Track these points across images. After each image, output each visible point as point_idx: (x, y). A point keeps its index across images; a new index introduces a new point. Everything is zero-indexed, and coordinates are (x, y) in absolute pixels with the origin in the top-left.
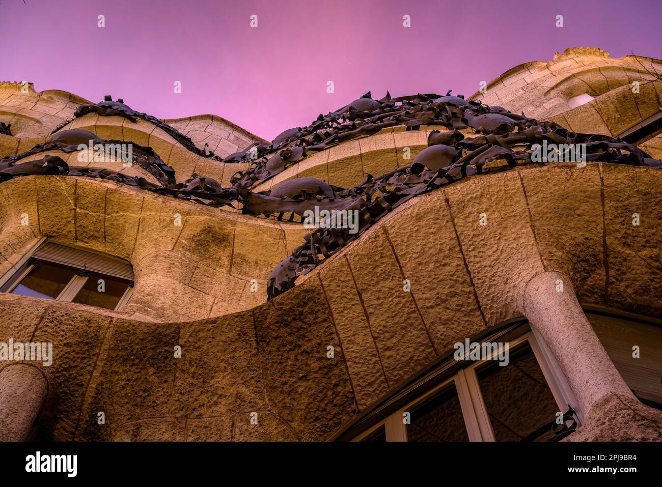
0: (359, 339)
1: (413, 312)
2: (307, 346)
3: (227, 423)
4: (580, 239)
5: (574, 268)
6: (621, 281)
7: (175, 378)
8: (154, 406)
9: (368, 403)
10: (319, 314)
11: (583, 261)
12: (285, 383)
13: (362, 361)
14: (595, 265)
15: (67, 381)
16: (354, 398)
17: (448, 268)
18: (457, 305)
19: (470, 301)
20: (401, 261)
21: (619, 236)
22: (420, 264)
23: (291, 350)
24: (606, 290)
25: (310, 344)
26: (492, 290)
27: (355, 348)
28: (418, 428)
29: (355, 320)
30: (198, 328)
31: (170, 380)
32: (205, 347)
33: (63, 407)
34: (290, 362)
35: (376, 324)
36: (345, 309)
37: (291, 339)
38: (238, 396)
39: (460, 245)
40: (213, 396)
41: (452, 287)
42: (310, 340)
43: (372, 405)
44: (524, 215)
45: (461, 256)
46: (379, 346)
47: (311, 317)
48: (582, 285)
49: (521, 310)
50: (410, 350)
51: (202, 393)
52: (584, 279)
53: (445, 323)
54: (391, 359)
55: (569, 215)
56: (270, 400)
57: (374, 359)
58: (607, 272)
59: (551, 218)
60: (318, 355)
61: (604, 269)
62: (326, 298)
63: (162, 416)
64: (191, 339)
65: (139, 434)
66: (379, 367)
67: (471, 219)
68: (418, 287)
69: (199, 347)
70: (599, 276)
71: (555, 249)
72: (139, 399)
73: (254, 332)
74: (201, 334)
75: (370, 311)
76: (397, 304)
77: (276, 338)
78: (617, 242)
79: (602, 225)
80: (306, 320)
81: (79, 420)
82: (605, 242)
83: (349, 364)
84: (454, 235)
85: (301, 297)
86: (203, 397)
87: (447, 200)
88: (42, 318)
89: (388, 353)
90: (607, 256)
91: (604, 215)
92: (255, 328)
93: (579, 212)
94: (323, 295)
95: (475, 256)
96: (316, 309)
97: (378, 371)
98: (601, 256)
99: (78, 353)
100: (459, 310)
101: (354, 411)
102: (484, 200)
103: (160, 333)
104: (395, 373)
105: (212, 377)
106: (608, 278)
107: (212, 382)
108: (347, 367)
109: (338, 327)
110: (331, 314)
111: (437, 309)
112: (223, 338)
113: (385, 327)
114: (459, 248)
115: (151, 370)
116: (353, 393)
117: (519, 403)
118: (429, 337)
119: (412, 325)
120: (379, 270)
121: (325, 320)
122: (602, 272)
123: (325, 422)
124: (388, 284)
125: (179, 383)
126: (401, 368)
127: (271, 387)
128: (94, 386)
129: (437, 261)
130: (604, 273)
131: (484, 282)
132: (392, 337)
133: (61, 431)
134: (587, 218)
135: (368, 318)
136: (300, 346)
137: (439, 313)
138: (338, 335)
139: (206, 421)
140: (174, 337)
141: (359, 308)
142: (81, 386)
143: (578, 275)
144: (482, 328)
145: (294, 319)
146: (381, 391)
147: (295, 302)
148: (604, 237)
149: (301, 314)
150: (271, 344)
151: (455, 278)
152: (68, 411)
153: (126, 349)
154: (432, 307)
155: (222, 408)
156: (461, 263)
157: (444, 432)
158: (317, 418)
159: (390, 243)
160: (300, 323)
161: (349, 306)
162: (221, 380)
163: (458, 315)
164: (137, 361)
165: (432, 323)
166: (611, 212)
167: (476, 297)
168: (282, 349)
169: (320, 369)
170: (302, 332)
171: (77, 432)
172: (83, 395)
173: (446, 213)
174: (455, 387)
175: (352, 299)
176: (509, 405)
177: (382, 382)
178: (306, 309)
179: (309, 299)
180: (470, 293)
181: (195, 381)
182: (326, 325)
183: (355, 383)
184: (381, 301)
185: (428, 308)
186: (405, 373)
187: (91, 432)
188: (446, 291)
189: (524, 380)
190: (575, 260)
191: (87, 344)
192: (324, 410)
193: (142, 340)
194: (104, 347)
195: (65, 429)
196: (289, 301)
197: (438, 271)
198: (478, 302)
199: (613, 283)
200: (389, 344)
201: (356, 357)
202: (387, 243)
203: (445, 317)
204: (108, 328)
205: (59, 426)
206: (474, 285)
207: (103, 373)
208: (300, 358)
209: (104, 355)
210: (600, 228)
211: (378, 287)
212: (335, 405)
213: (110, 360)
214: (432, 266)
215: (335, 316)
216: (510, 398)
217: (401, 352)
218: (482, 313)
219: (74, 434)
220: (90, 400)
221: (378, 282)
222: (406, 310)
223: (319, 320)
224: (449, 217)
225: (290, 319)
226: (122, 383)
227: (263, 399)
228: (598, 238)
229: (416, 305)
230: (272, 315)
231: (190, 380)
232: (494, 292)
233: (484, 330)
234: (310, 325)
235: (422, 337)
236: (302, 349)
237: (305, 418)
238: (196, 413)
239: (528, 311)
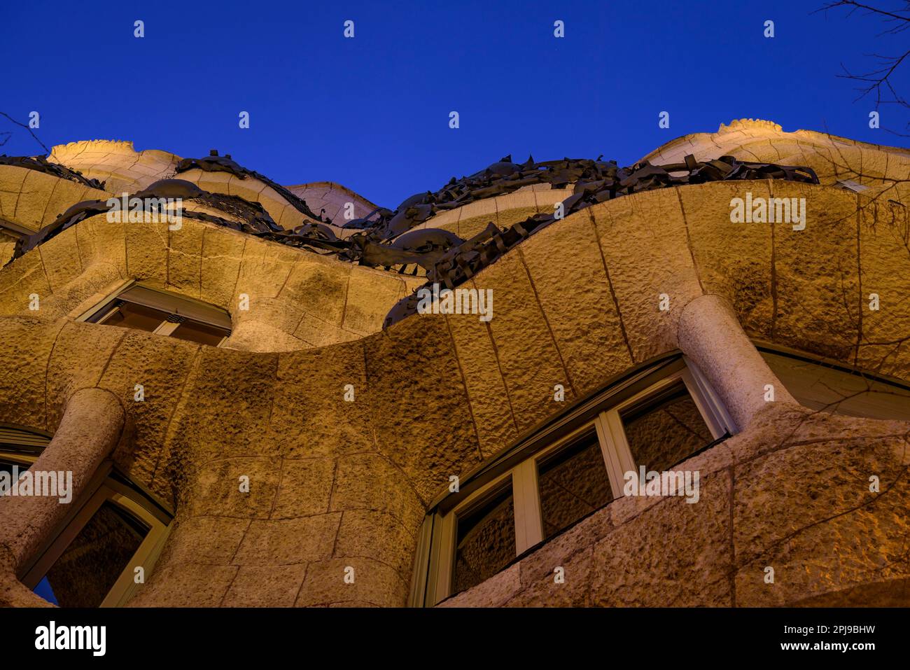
0: (485, 376)
1: (550, 345)
2: (424, 383)
3: (329, 465)
4: (745, 264)
5: (737, 296)
6: (791, 313)
7: (271, 414)
8: (246, 444)
9: (493, 450)
10: (440, 347)
11: (747, 288)
12: (398, 424)
13: (488, 401)
14: (761, 294)
15: (147, 412)
16: (477, 444)
17: (591, 295)
18: (601, 338)
19: (615, 333)
20: (538, 287)
21: (790, 261)
22: (559, 290)
23: (406, 386)
24: (773, 323)
25: (428, 380)
26: (641, 320)
27: (481, 385)
28: (550, 482)
29: (481, 354)
30: (299, 359)
31: (265, 416)
32: (307, 381)
33: (141, 443)
34: (404, 400)
35: (505, 359)
36: (470, 340)
37: (406, 374)
38: (344, 436)
39: (606, 269)
40: (315, 435)
41: (595, 316)
42: (429, 376)
43: (498, 452)
44: (682, 235)
45: (606, 281)
46: (509, 384)
47: (431, 349)
48: (746, 316)
49: (674, 341)
50: (544, 389)
51: (301, 432)
52: (748, 310)
53: (586, 359)
54: (522, 400)
55: (733, 236)
56: (380, 441)
57: (502, 399)
58: (775, 303)
59: (712, 239)
60: (437, 394)
61: (771, 298)
62: (448, 327)
63: (255, 455)
64: (291, 372)
65: (227, 473)
66: (507, 408)
67: (619, 239)
68: (556, 317)
69: (299, 381)
70: (765, 308)
71: (715, 273)
72: (229, 436)
73: (364, 365)
74: (303, 366)
75: (499, 343)
76: (531, 336)
77: (390, 372)
78: (787, 268)
79: (770, 249)
80: (425, 353)
81: (160, 458)
82: (773, 268)
83: (472, 404)
84: (599, 257)
85: (419, 326)
86: (302, 436)
87: (593, 218)
88: (121, 341)
89: (518, 393)
90: (775, 284)
91: (773, 237)
92: (366, 360)
93: (744, 233)
94: (445, 325)
95: (624, 281)
96: (437, 340)
97: (507, 413)
98: (769, 284)
99: (160, 382)
100: (602, 344)
101: (477, 458)
102: (635, 217)
103: (255, 364)
104: (526, 416)
105: (314, 415)
106: (776, 310)
107: (314, 420)
108: (470, 408)
109: (462, 362)
110: (454, 346)
111: (577, 342)
112: (328, 371)
113: (516, 362)
114: (604, 272)
115: (244, 405)
116: (476, 437)
117: (669, 457)
118: (567, 374)
119: (547, 360)
120: (510, 297)
121: (446, 354)
122: (769, 302)
123: (442, 469)
124: (521, 312)
125: (275, 419)
126: (533, 411)
127: (382, 427)
128: (177, 420)
129: (579, 287)
130: (771, 304)
131: (633, 310)
132: (524, 373)
133: (140, 470)
134: (754, 240)
135: (496, 351)
136: (416, 383)
137: (579, 347)
138: (461, 370)
139: (305, 462)
140: (271, 369)
141: (486, 340)
142: (163, 419)
143: (742, 304)
144: (629, 366)
145: (411, 351)
146: (509, 437)
147: (412, 331)
148: (773, 262)
149: (419, 345)
150: (383, 379)
151: (599, 306)
152: (147, 448)
153: (216, 380)
154: (571, 340)
155: (324, 449)
156: (608, 289)
157: (582, 488)
158: (434, 465)
159: (525, 265)
160: (418, 356)
161: (474, 337)
162: (324, 419)
163: (601, 349)
164: (228, 394)
165: (571, 359)
166: (781, 234)
167: (623, 328)
168: (396, 385)
169: (439, 409)
170: (420, 366)
171: (157, 472)
172: (165, 429)
173: (590, 232)
174: (596, 432)
175: (479, 330)
176: (657, 459)
177: (511, 426)
178: (426, 339)
179: (428, 329)
180: (615, 324)
181: (293, 419)
182: (447, 358)
183: (479, 426)
184: (512, 332)
185: (566, 341)
186: (538, 416)
187: (173, 472)
188: (588, 321)
189: (675, 428)
190: (738, 286)
191: (171, 372)
192: (442, 456)
193: (235, 370)
194: (191, 376)
195: (143, 468)
196: (405, 330)
197: (579, 299)
198: (625, 335)
199: (780, 315)
200: (520, 382)
201: (481, 397)
202: (521, 266)
203: (586, 352)
204: (196, 356)
205: (136, 464)
206: (621, 314)
207: (189, 406)
208: (416, 396)
209: (190, 386)
210: (769, 252)
211: (510, 316)
212: (456, 451)
213: (198, 391)
214: (572, 292)
215: (459, 348)
216: (659, 450)
217: (533, 392)
218: (629, 348)
219: (153, 474)
220: (172, 435)
221: (509, 310)
222: (541, 343)
223: (440, 353)
224: (594, 236)
225: (406, 351)
226: (210, 418)
227: (372, 440)
228: (765, 263)
229: (553, 337)
230: (385, 347)
231: (288, 417)
232: (644, 322)
233: (630, 368)
234: (429, 359)
235: (559, 374)
236: (419, 386)
237: (420, 464)
238: (294, 453)
239: (682, 340)
